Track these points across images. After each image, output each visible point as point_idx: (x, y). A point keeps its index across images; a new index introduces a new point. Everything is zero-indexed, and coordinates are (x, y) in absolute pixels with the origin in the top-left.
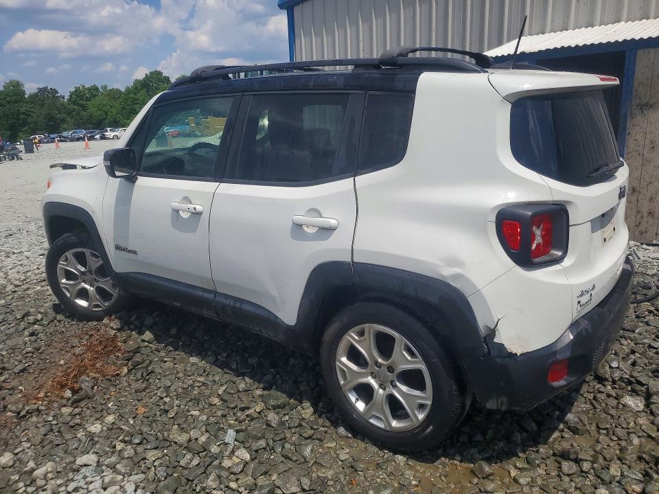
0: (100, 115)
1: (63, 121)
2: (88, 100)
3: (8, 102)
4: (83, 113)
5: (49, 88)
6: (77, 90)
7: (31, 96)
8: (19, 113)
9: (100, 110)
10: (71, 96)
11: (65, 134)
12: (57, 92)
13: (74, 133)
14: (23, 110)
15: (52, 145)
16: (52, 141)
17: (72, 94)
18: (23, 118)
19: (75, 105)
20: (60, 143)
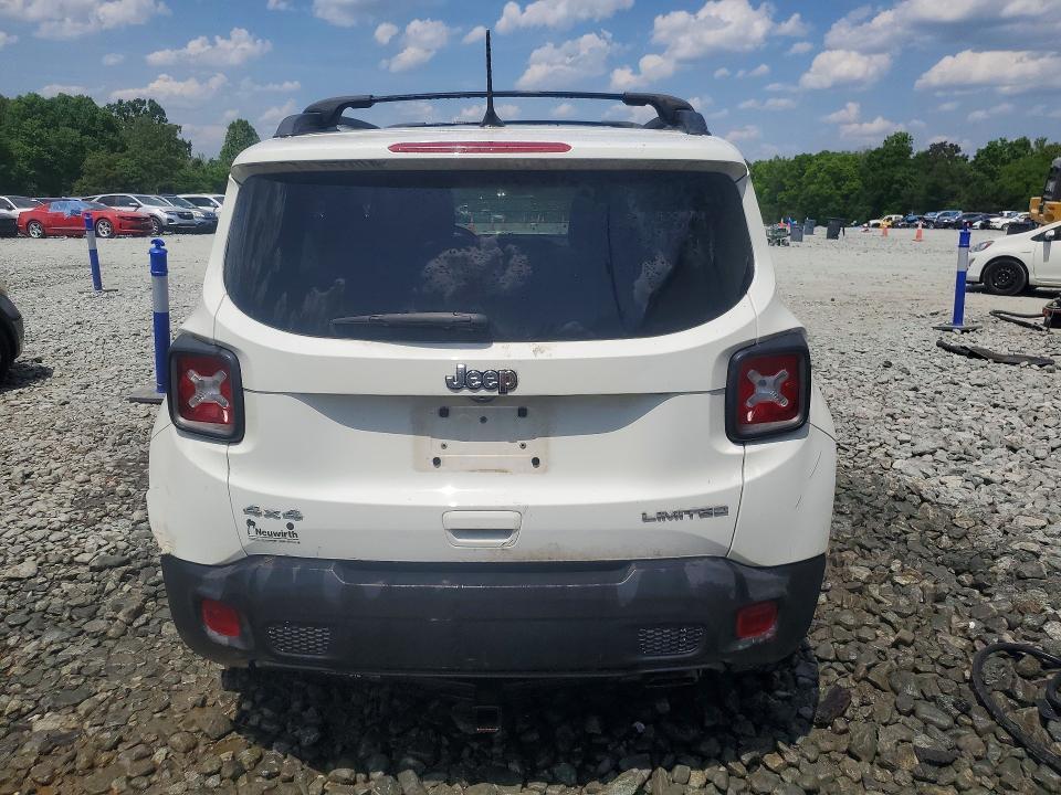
0: (1017, 189)
1: (953, 195)
2: (1004, 162)
3: (884, 166)
4: (989, 184)
5: (948, 144)
6: (992, 147)
7: (918, 156)
8: (891, 181)
9: (1018, 179)
10: (977, 157)
11: (929, 216)
12: (958, 150)
13: (944, 215)
14: (898, 176)
15: (912, 232)
16: (910, 224)
17: (980, 153)
18: (896, 189)
19: (979, 170)
20: (926, 233)
